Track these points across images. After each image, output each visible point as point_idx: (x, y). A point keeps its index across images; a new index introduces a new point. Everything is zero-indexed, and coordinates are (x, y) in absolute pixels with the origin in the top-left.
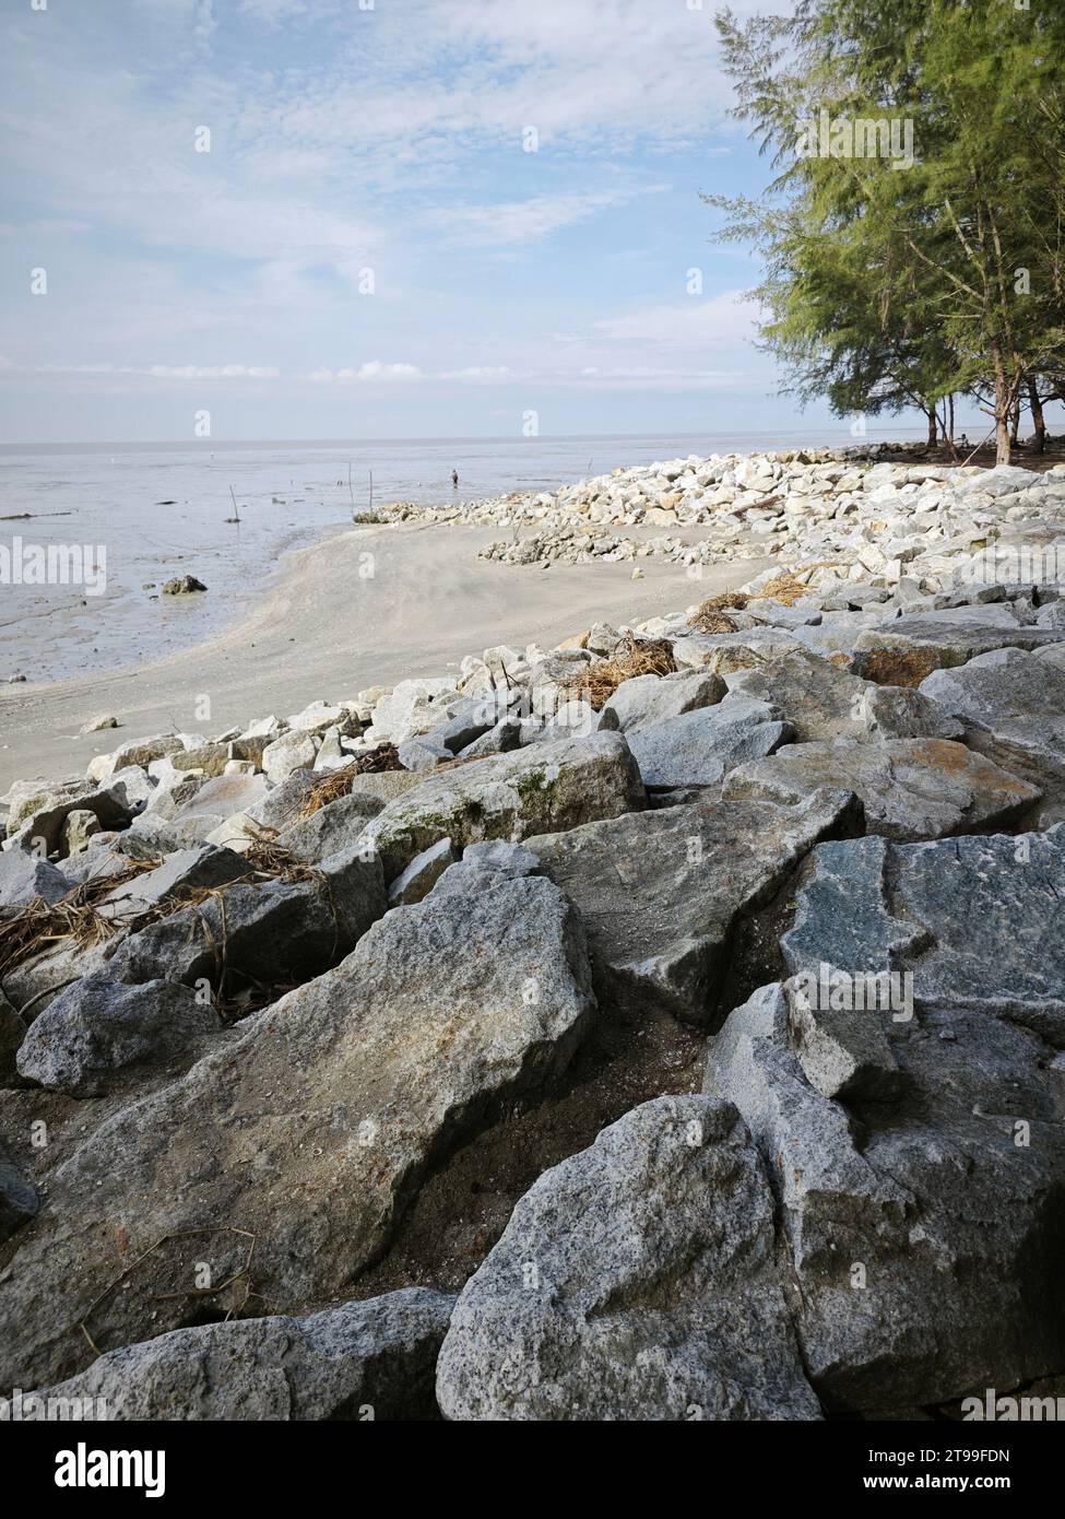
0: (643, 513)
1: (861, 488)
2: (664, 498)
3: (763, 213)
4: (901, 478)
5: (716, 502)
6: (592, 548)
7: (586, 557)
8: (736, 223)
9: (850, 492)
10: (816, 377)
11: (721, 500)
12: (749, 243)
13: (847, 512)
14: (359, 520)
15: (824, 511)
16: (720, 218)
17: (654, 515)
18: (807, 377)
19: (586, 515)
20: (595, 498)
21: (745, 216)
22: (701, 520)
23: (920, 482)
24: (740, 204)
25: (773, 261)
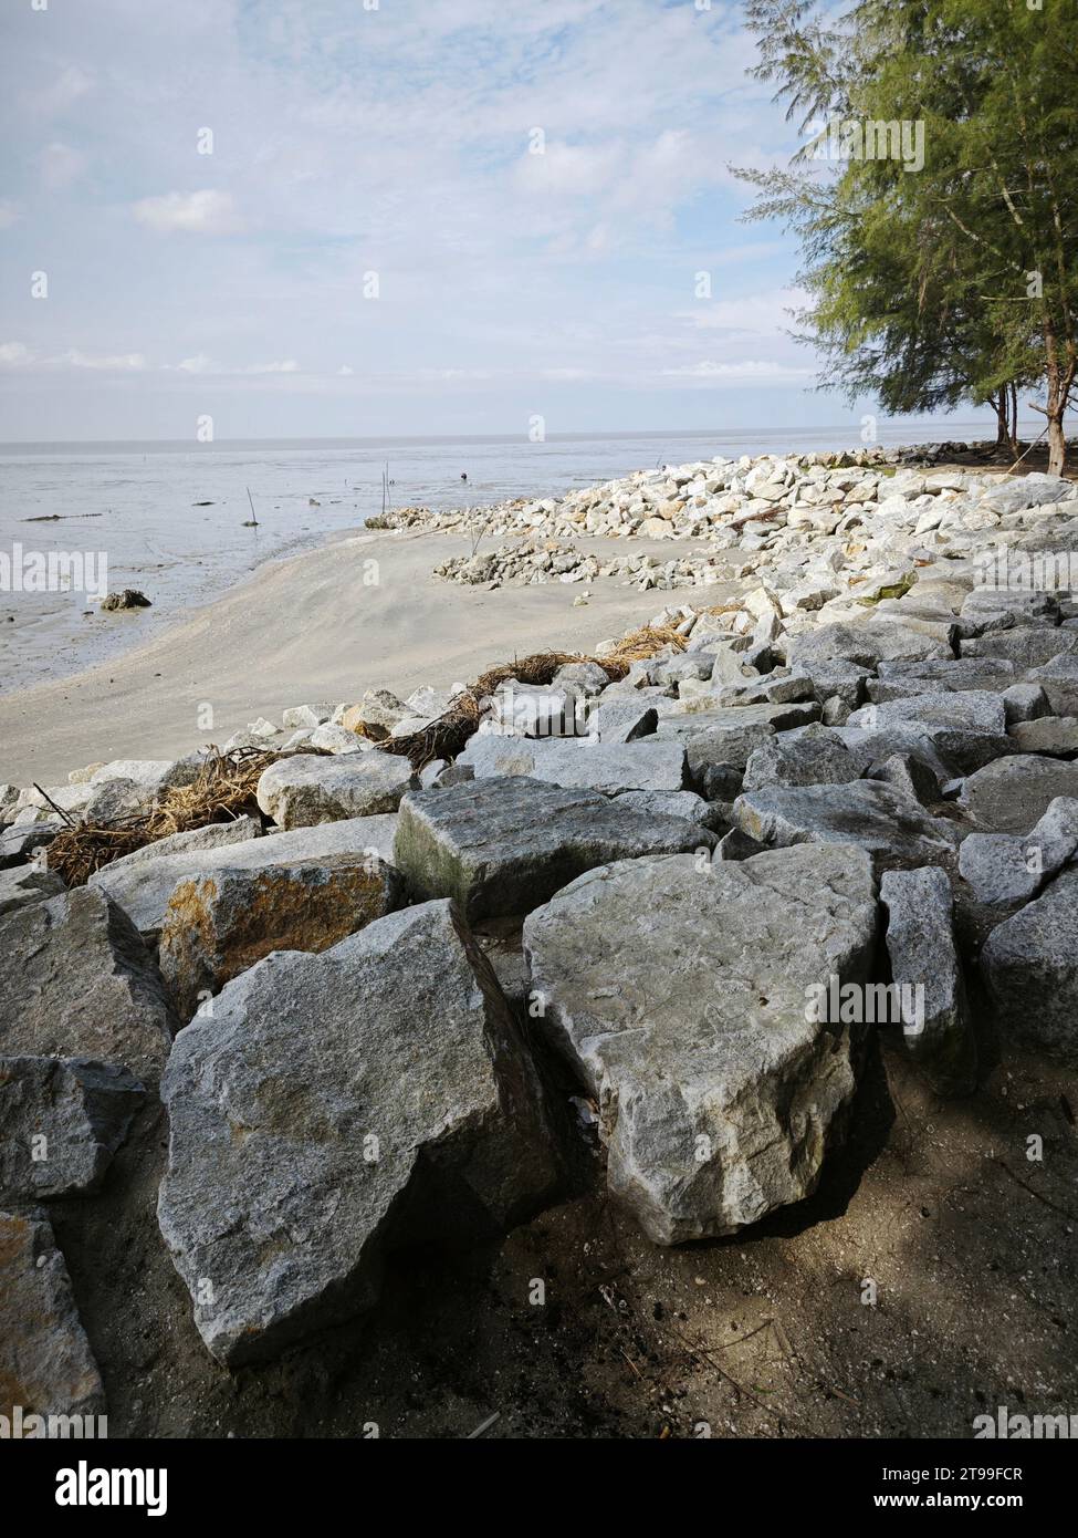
0: (639, 523)
1: (875, 498)
2: (663, 505)
3: (798, 187)
4: (917, 487)
5: (717, 512)
6: (551, 565)
7: (541, 577)
8: (770, 200)
9: (862, 503)
10: (861, 370)
11: (724, 510)
12: (783, 220)
13: (848, 527)
14: (370, 525)
15: (822, 525)
16: (751, 195)
17: (653, 528)
18: (851, 370)
19: (582, 524)
20: (597, 504)
21: (779, 190)
22: (696, 532)
23: (937, 493)
24: (775, 177)
25: (811, 240)
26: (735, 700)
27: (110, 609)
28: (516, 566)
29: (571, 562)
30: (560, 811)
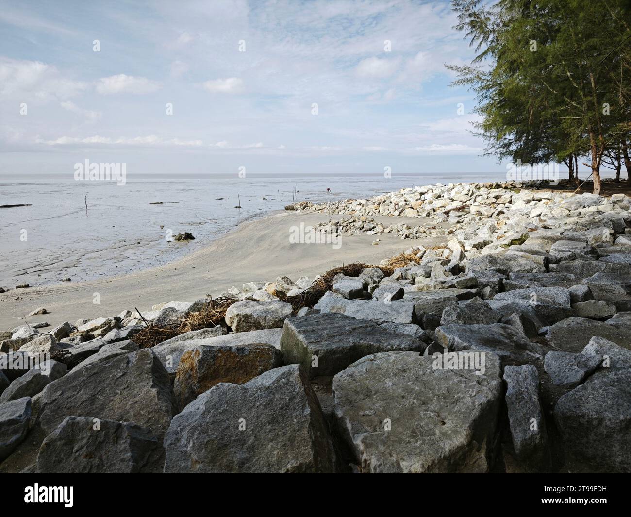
0: (403, 210)
1: (510, 202)
2: (413, 203)
3: (475, 72)
4: (530, 198)
5: (438, 206)
7: (358, 232)
8: (463, 78)
9: (504, 204)
11: (441, 205)
12: (468, 86)
13: (498, 214)
14: (287, 209)
15: (486, 213)
16: (455, 75)
17: (409, 213)
18: (499, 147)
19: (378, 210)
20: (384, 202)
21: (467, 74)
22: (428, 214)
23: (540, 200)
24: (465, 69)
25: (481, 94)
26: (440, 286)
27: (178, 240)
28: (348, 227)
29: (372, 226)
30: (355, 329)
